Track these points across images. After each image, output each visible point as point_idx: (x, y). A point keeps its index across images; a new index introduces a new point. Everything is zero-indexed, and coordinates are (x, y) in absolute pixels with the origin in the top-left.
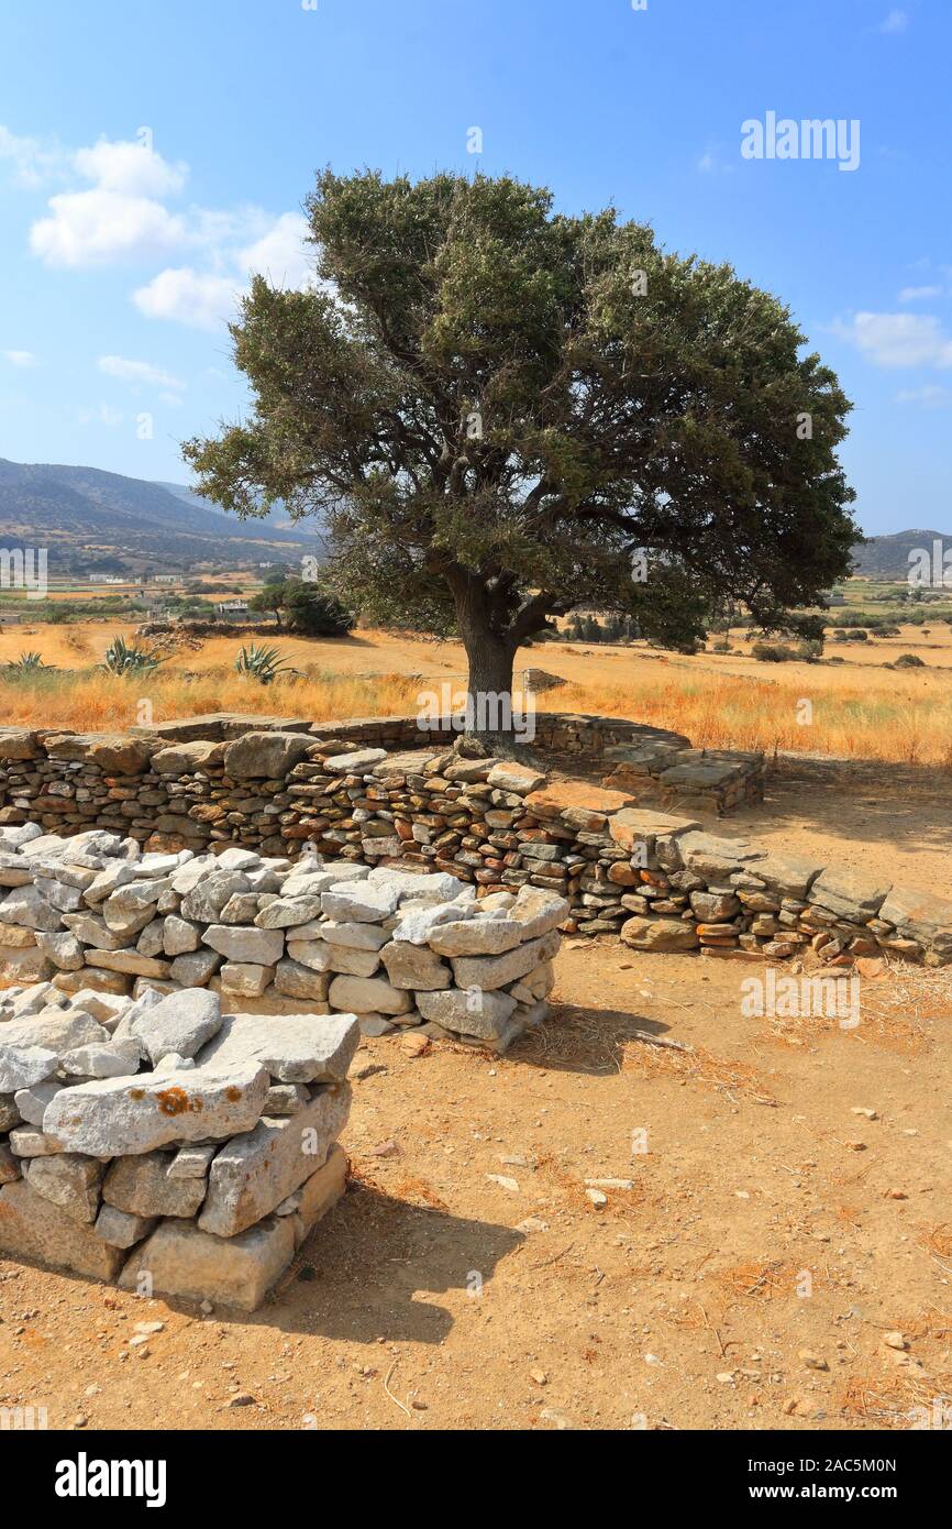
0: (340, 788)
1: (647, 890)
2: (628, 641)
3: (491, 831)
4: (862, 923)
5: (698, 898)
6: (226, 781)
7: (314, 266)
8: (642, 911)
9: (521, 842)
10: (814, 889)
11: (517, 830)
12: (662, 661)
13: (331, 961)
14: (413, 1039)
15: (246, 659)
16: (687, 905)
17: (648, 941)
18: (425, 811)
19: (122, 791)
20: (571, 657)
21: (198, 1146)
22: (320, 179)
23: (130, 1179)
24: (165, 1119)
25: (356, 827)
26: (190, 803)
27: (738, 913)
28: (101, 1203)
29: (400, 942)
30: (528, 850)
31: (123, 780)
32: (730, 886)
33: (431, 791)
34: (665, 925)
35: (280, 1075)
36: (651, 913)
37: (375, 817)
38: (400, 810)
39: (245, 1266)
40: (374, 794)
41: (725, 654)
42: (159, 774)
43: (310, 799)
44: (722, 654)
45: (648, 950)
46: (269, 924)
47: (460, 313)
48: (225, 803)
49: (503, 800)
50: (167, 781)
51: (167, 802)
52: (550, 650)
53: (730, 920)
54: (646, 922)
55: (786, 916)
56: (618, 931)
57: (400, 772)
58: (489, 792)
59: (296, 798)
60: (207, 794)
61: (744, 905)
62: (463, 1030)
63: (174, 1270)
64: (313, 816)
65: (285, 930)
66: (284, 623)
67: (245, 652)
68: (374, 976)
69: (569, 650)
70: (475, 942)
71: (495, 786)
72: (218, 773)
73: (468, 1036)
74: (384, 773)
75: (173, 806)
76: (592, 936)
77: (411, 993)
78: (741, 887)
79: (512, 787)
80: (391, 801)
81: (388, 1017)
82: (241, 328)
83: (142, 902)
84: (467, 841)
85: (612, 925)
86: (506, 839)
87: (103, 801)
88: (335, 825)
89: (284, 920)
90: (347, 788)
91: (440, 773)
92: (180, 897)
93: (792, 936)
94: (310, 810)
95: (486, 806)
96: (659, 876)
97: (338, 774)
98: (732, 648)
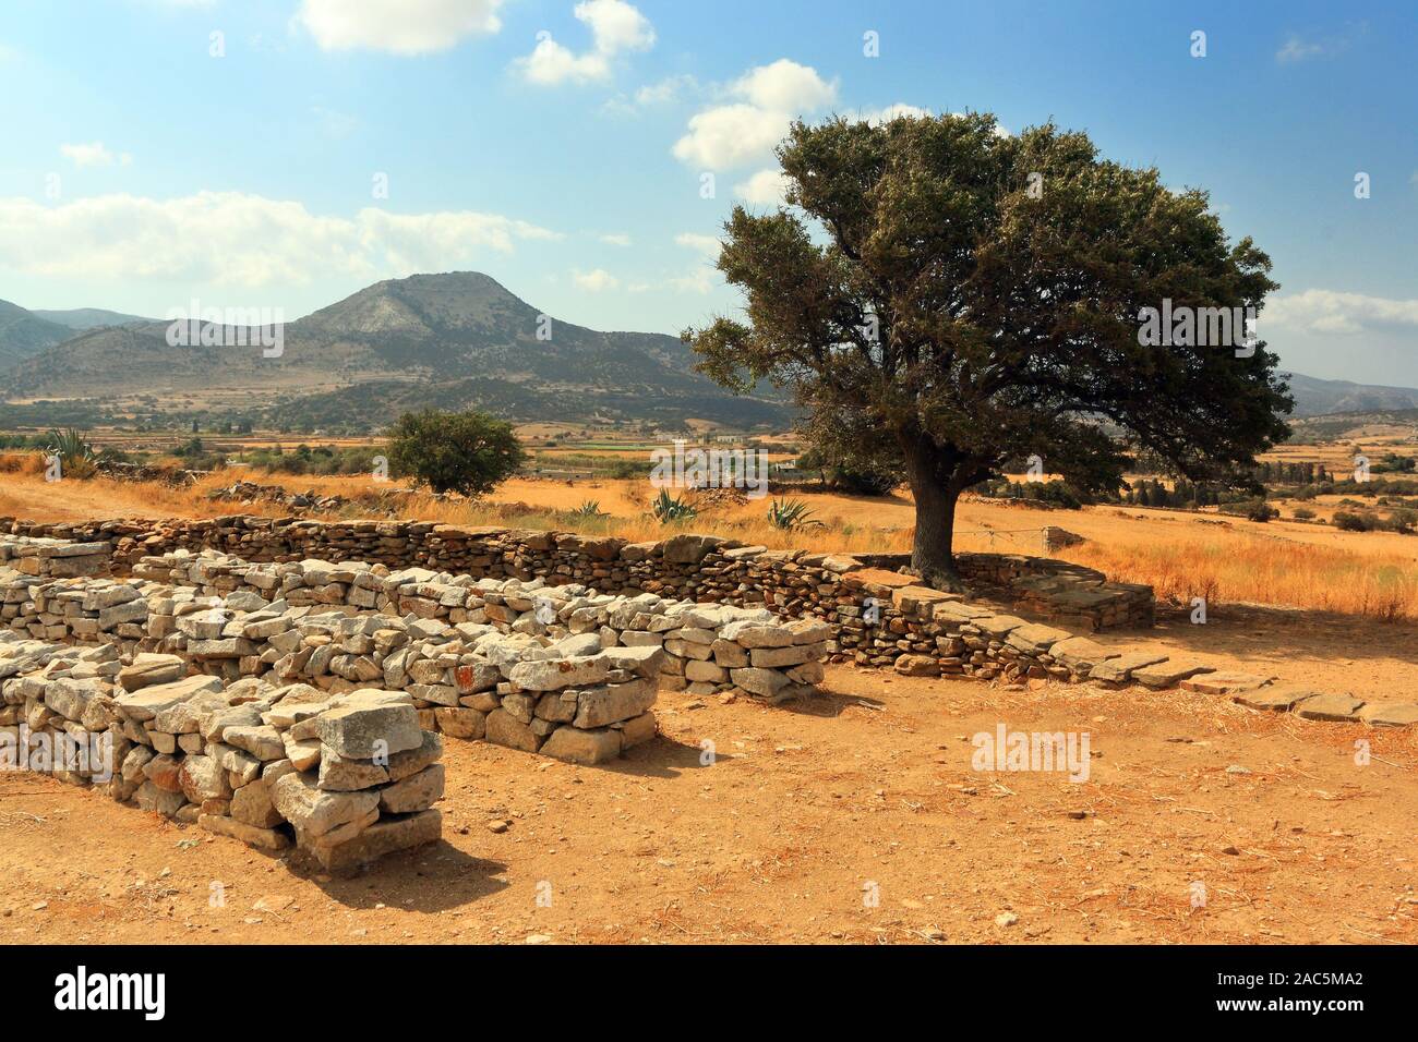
0: (732, 570)
1: (911, 636)
2: (1195, 506)
3: (821, 598)
4: (1034, 656)
5: (940, 641)
6: (665, 565)
7: (784, 196)
8: (906, 649)
9: (838, 605)
10: (1010, 635)
11: (836, 597)
12: (1224, 527)
13: (686, 651)
14: (726, 695)
15: (776, 511)
16: (934, 646)
17: (909, 669)
18: (783, 585)
19: (601, 571)
20: (1122, 520)
21: (574, 688)
22: (793, 129)
23: (546, 704)
24: (561, 675)
25: (740, 595)
26: (642, 580)
27: (963, 650)
28: (534, 716)
29: (723, 639)
30: (842, 610)
31: (602, 564)
32: (959, 633)
33: (787, 572)
34: (920, 659)
35: (617, 665)
36: (913, 651)
37: (753, 589)
38: (767, 584)
39: (592, 742)
40: (753, 574)
41: (1305, 522)
42: (624, 561)
43: (713, 577)
44: (1301, 521)
45: (909, 675)
46: (655, 629)
47: (892, 228)
48: (663, 580)
49: (829, 577)
50: (629, 566)
51: (628, 579)
52: (1100, 514)
53: (959, 655)
54: (909, 657)
55: (991, 652)
56: (893, 664)
57: (769, 559)
58: (821, 572)
59: (706, 576)
60: (652, 573)
61: (967, 645)
62: (753, 691)
63: (562, 745)
64: (715, 588)
65: (664, 632)
66: (828, 482)
67: (776, 505)
68: (708, 660)
69: (1121, 514)
70: (761, 639)
71: (827, 568)
72: (659, 560)
73: (757, 694)
74: (760, 560)
75: (632, 581)
76: (878, 667)
77: (728, 669)
78: (966, 633)
79: (835, 569)
80: (763, 578)
81: (716, 684)
82: (731, 244)
83: (589, 617)
84: (806, 604)
85: (890, 659)
86: (829, 603)
87: (590, 578)
88: (729, 594)
89: (663, 627)
90: (735, 569)
91: (794, 561)
92: (609, 615)
93: (993, 665)
94: (713, 584)
95: (819, 582)
96: (917, 627)
97: (732, 561)
98: (1314, 516)
